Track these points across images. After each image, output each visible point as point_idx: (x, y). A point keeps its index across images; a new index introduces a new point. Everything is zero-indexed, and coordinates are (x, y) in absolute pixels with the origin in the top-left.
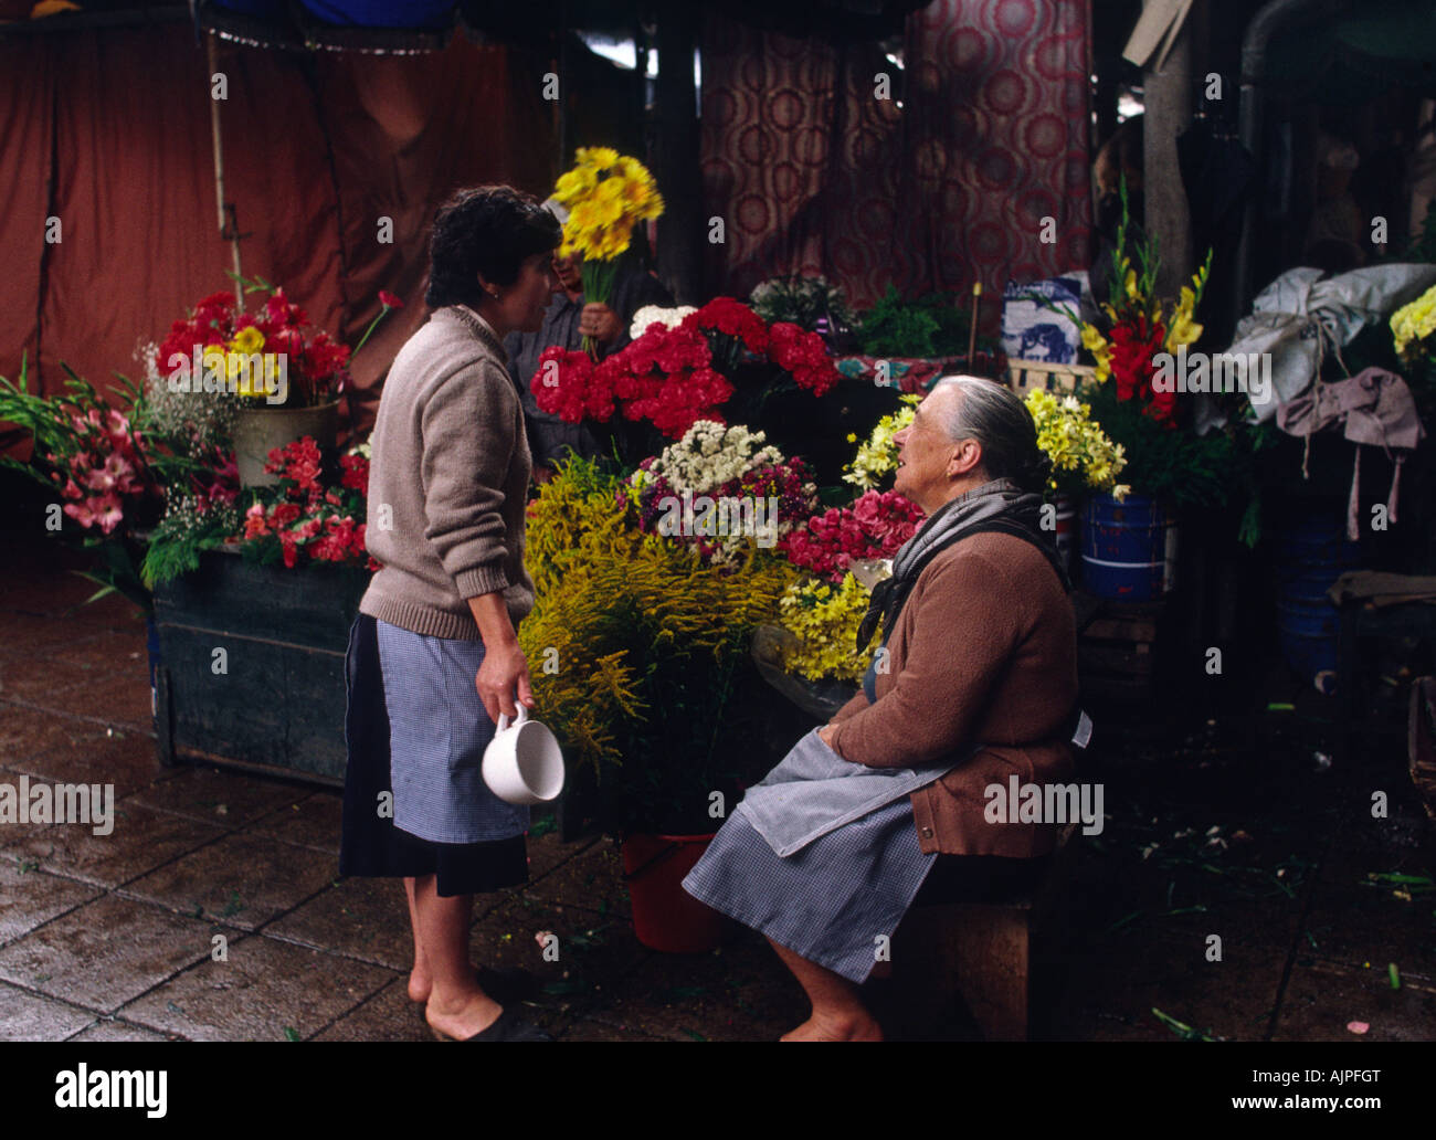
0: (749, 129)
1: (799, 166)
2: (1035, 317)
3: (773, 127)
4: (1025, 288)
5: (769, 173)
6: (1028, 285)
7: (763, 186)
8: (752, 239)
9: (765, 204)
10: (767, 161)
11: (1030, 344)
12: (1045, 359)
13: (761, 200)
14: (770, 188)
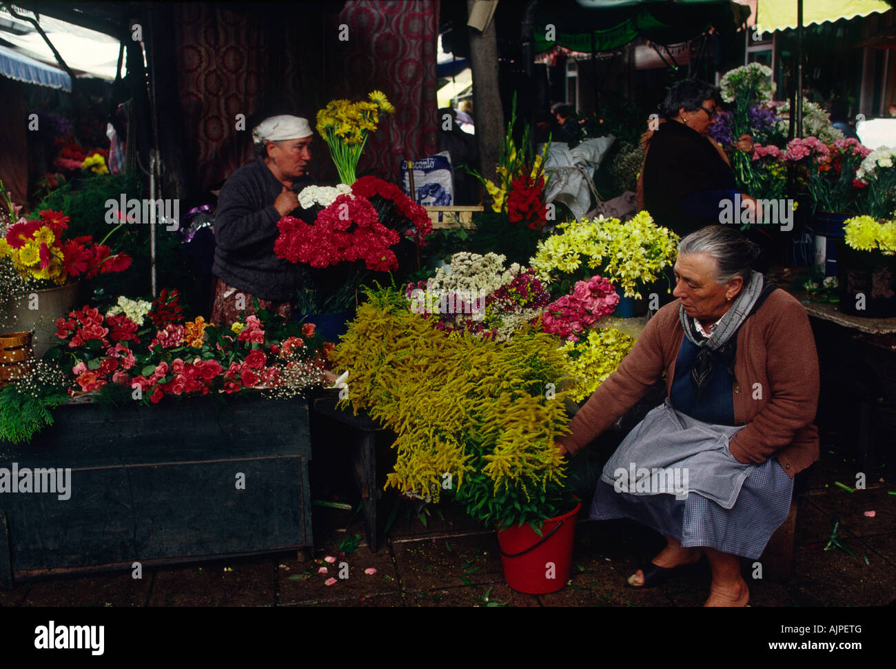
0: (210, 73)
1: (241, 97)
2: (425, 180)
3: (225, 71)
4: (417, 163)
5: (222, 101)
6: (419, 161)
7: (219, 109)
8: (214, 144)
9: (221, 121)
10: (221, 93)
11: (423, 196)
12: (434, 204)
13: (218, 118)
14: (223, 112)
